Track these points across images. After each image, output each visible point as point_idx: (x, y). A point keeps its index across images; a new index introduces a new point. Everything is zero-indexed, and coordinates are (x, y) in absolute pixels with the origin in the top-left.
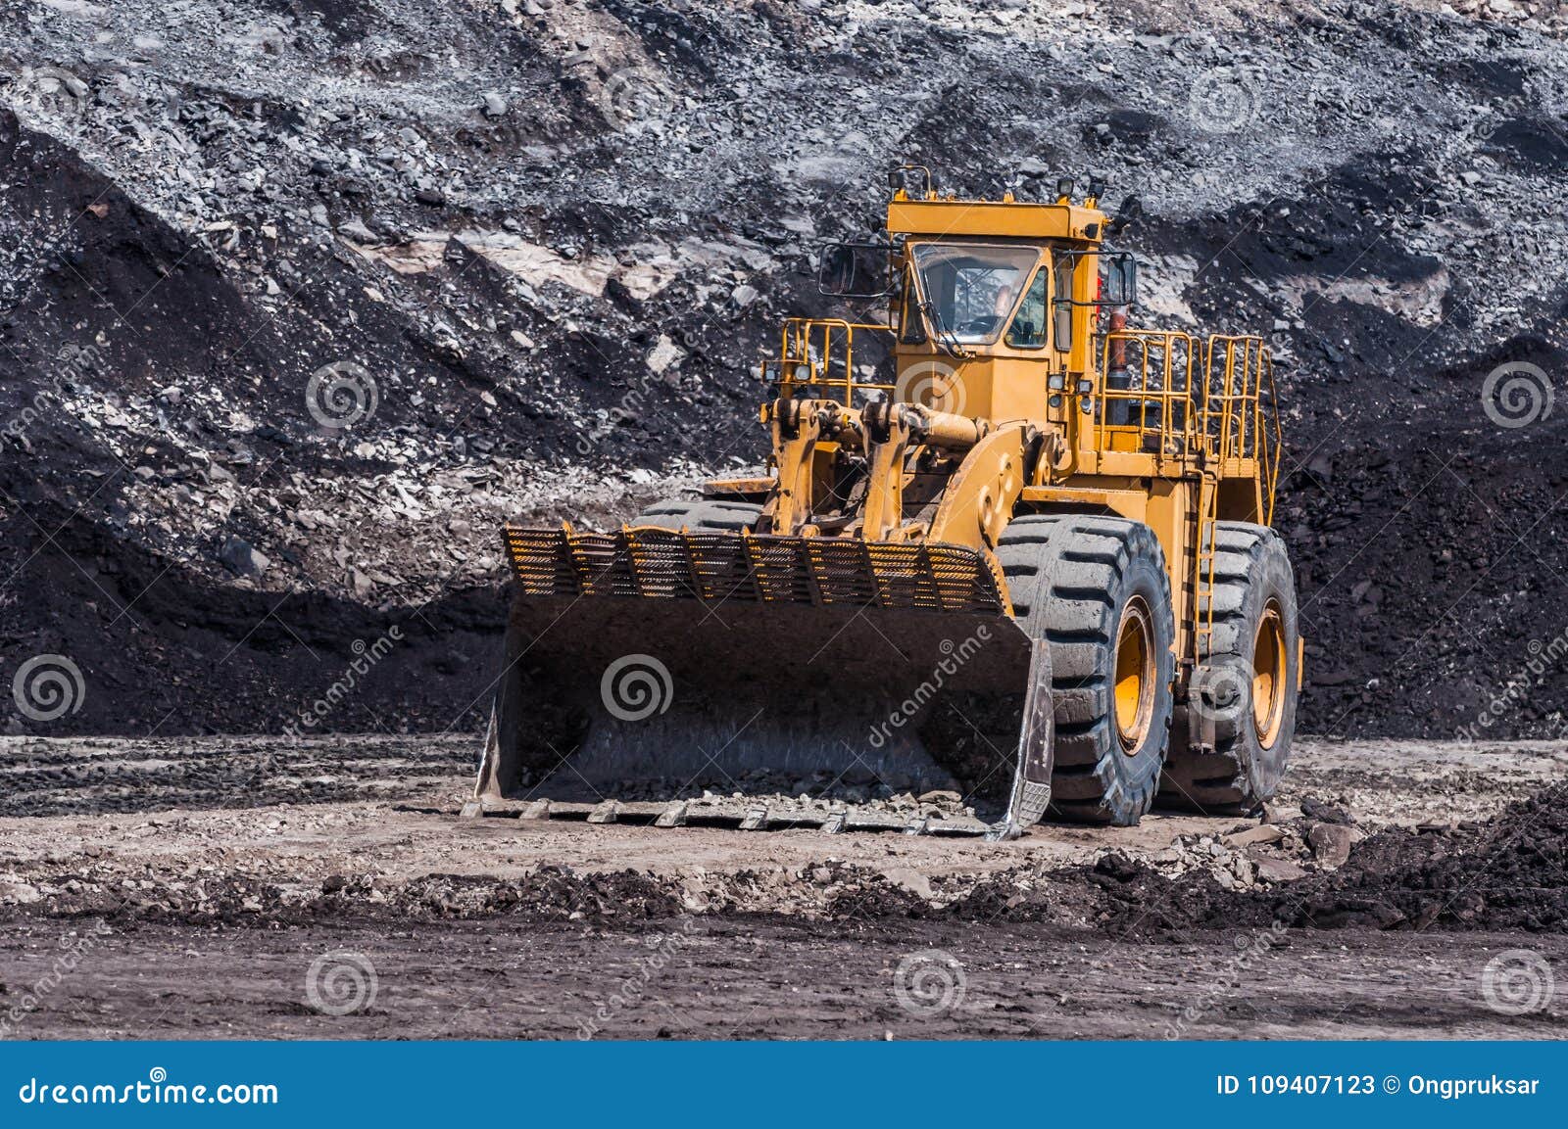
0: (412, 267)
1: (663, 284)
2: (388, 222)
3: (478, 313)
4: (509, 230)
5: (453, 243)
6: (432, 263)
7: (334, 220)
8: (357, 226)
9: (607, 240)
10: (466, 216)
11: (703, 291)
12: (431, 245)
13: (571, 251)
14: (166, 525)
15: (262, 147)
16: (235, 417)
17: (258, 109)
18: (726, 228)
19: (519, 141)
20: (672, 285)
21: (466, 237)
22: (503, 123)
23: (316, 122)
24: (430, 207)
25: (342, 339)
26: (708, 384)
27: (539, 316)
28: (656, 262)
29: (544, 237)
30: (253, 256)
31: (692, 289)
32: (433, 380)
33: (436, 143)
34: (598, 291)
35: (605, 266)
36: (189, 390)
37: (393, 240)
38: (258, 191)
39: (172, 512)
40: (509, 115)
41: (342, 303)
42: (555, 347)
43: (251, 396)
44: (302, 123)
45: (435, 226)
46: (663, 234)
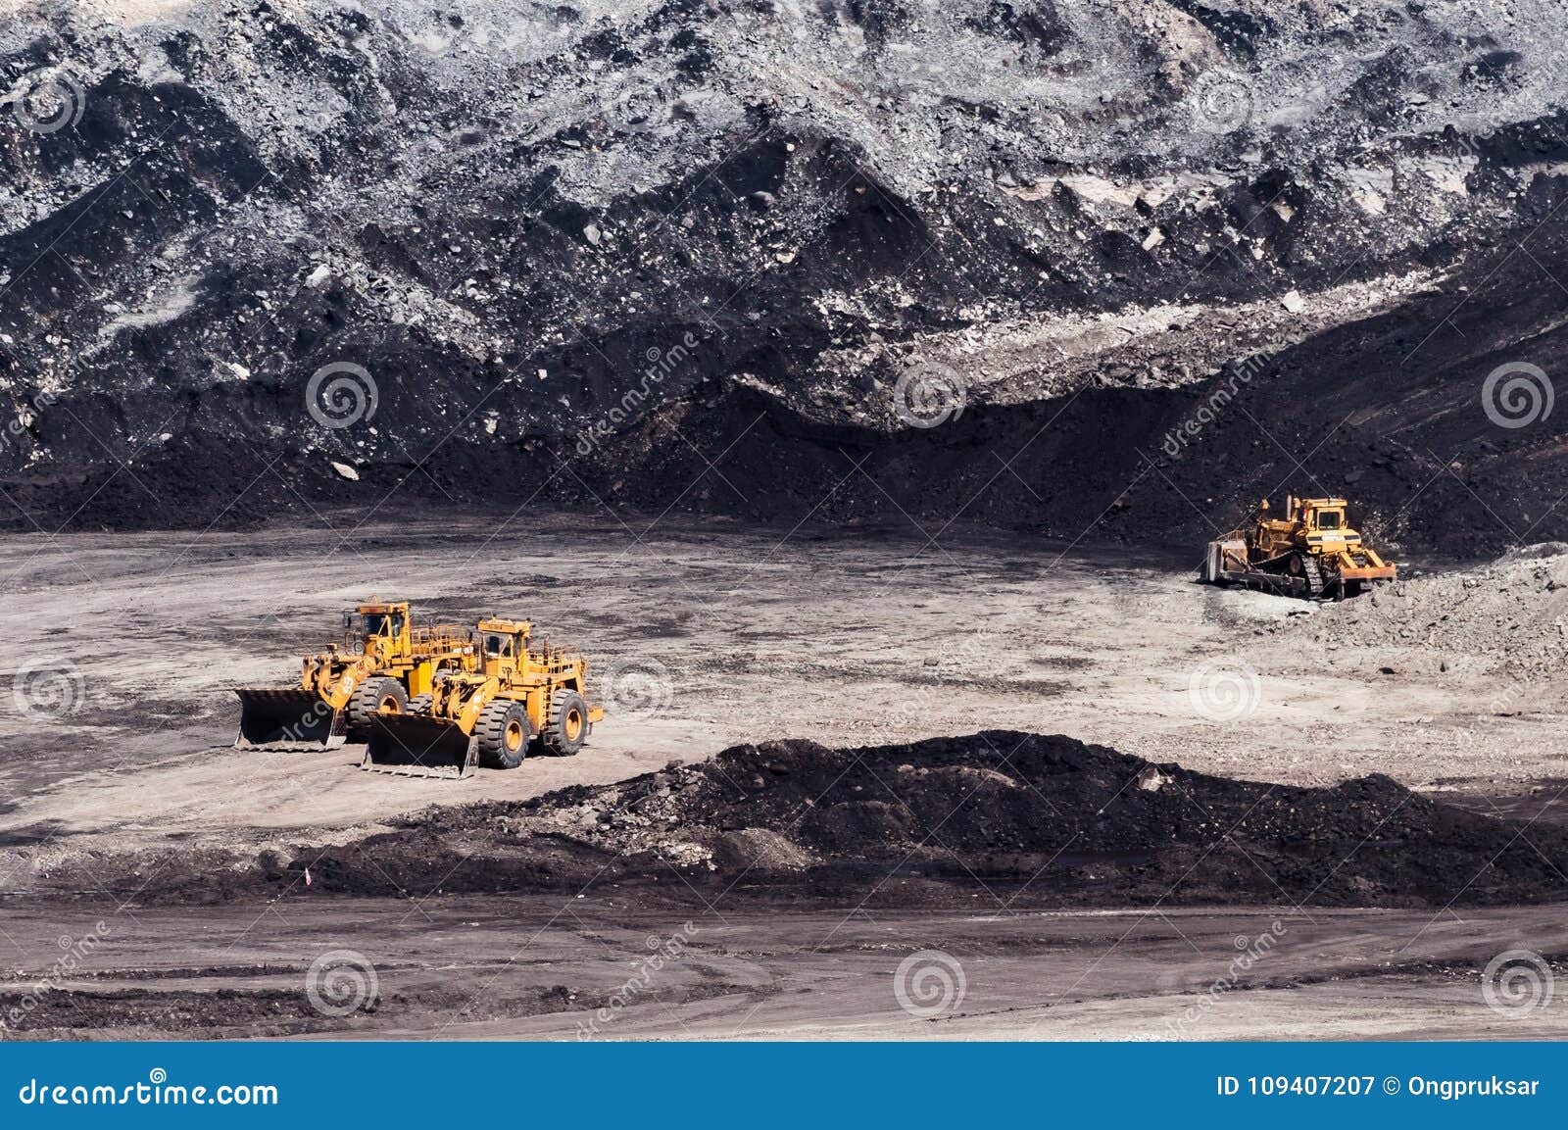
0: (1033, 197)
1: (1166, 198)
2: (1025, 177)
3: (1061, 221)
4: (1090, 174)
5: (1058, 183)
6: (1045, 194)
7: (995, 176)
8: (1007, 179)
9: (1140, 176)
10: (1068, 168)
11: (1183, 203)
12: (1046, 185)
13: (1120, 182)
14: (836, 371)
15: (970, 135)
16: (904, 298)
17: (977, 109)
18: (1206, 164)
19: (1116, 116)
20: (1170, 198)
21: (1067, 180)
22: (1109, 107)
23: (1006, 115)
24: (1051, 164)
25: (975, 248)
26: (1173, 255)
27: (1092, 222)
28: (1164, 186)
29: (1108, 175)
30: (942, 204)
31: (1178, 202)
32: (1016, 269)
33: (1069, 119)
34: (1132, 203)
35: (1137, 189)
36: (884, 286)
37: (1025, 184)
38: (956, 165)
39: (842, 363)
40: (1114, 102)
41: (980, 228)
42: (1096, 239)
43: (916, 287)
44: (998, 116)
45: (1050, 174)
46: (1172, 170)
